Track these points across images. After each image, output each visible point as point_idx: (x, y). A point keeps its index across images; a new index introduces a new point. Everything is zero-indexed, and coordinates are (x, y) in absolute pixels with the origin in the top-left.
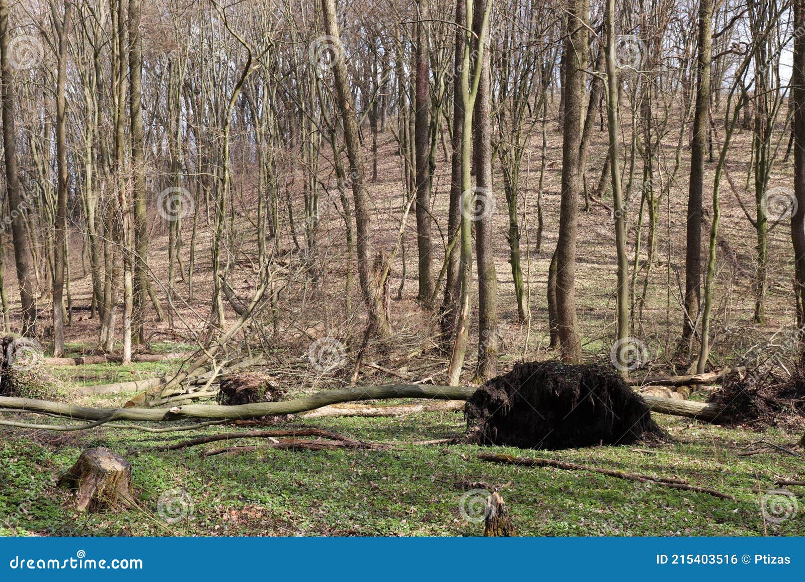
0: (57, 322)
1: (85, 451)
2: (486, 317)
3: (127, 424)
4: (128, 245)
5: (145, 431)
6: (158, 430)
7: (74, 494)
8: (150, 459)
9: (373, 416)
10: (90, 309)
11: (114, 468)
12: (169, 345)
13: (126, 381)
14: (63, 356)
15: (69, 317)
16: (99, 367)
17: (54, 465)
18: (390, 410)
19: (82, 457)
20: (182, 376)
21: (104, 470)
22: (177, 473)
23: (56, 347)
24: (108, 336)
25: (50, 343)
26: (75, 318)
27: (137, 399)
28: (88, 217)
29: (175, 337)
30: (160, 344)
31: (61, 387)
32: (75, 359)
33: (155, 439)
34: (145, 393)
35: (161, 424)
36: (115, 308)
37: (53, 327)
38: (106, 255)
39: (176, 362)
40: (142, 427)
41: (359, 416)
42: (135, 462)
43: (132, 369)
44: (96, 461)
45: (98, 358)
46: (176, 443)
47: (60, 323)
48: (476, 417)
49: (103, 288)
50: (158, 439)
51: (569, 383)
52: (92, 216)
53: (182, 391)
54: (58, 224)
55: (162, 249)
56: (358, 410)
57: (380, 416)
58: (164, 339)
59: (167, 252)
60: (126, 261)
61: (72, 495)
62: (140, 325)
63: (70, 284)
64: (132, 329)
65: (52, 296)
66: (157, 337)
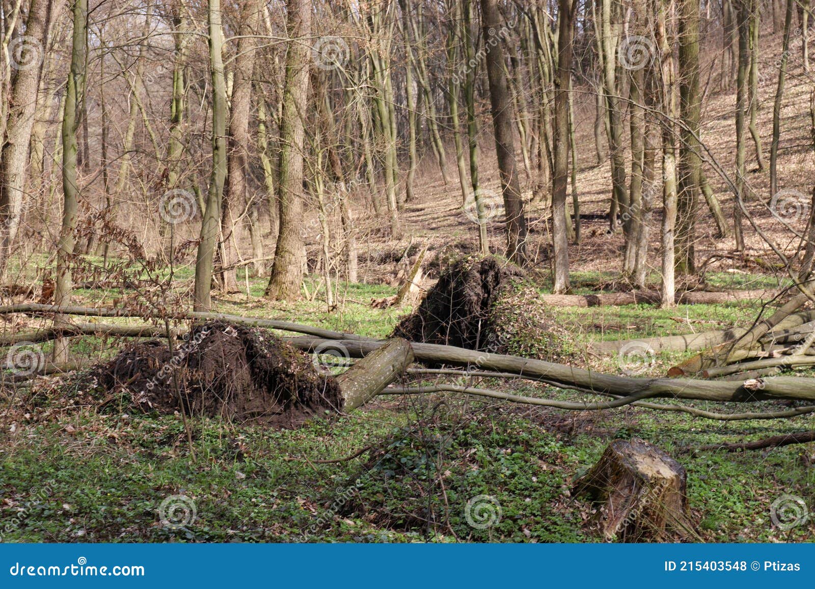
0: (559, 237)
1: (613, 444)
3: (671, 403)
4: (671, 111)
5: (702, 416)
6: (724, 416)
7: (598, 510)
8: (715, 463)
10: (609, 217)
11: (658, 472)
12: (737, 277)
13: (668, 335)
14: (569, 293)
15: (576, 230)
16: (624, 311)
17: (565, 463)
19: (608, 452)
20: (761, 329)
21: (643, 475)
22: (762, 489)
23: (557, 277)
24: (637, 261)
25: (548, 271)
26: (585, 231)
27: (687, 364)
28: (605, 67)
29: (746, 263)
30: (721, 275)
31: (567, 341)
32: (587, 297)
33: (720, 431)
34: (701, 355)
35: (728, 407)
36: (650, 216)
37: (552, 246)
38: (632, 129)
39: (751, 305)
40: (696, 410)
42: (691, 466)
43: (678, 315)
44: (631, 460)
45: (622, 296)
46: (755, 439)
47: (562, 239)
49: (628, 182)
50: (724, 431)
52: (611, 66)
53: (762, 354)
54: (558, 81)
55: (725, 118)
58: (729, 266)
59: (732, 122)
60: (667, 137)
61: (594, 511)
62: (689, 244)
63: (577, 177)
64: (676, 251)
65: (549, 197)
66: (717, 264)
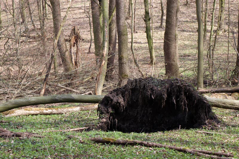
2: (122, 56)
9: (49, 114)
18: (60, 110)
41: (41, 115)
48: (104, 113)
51: (160, 91)
56: (40, 111)
57: (54, 114)
